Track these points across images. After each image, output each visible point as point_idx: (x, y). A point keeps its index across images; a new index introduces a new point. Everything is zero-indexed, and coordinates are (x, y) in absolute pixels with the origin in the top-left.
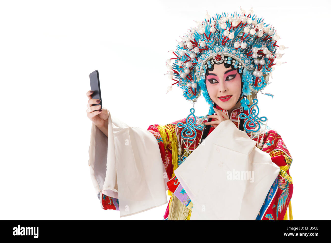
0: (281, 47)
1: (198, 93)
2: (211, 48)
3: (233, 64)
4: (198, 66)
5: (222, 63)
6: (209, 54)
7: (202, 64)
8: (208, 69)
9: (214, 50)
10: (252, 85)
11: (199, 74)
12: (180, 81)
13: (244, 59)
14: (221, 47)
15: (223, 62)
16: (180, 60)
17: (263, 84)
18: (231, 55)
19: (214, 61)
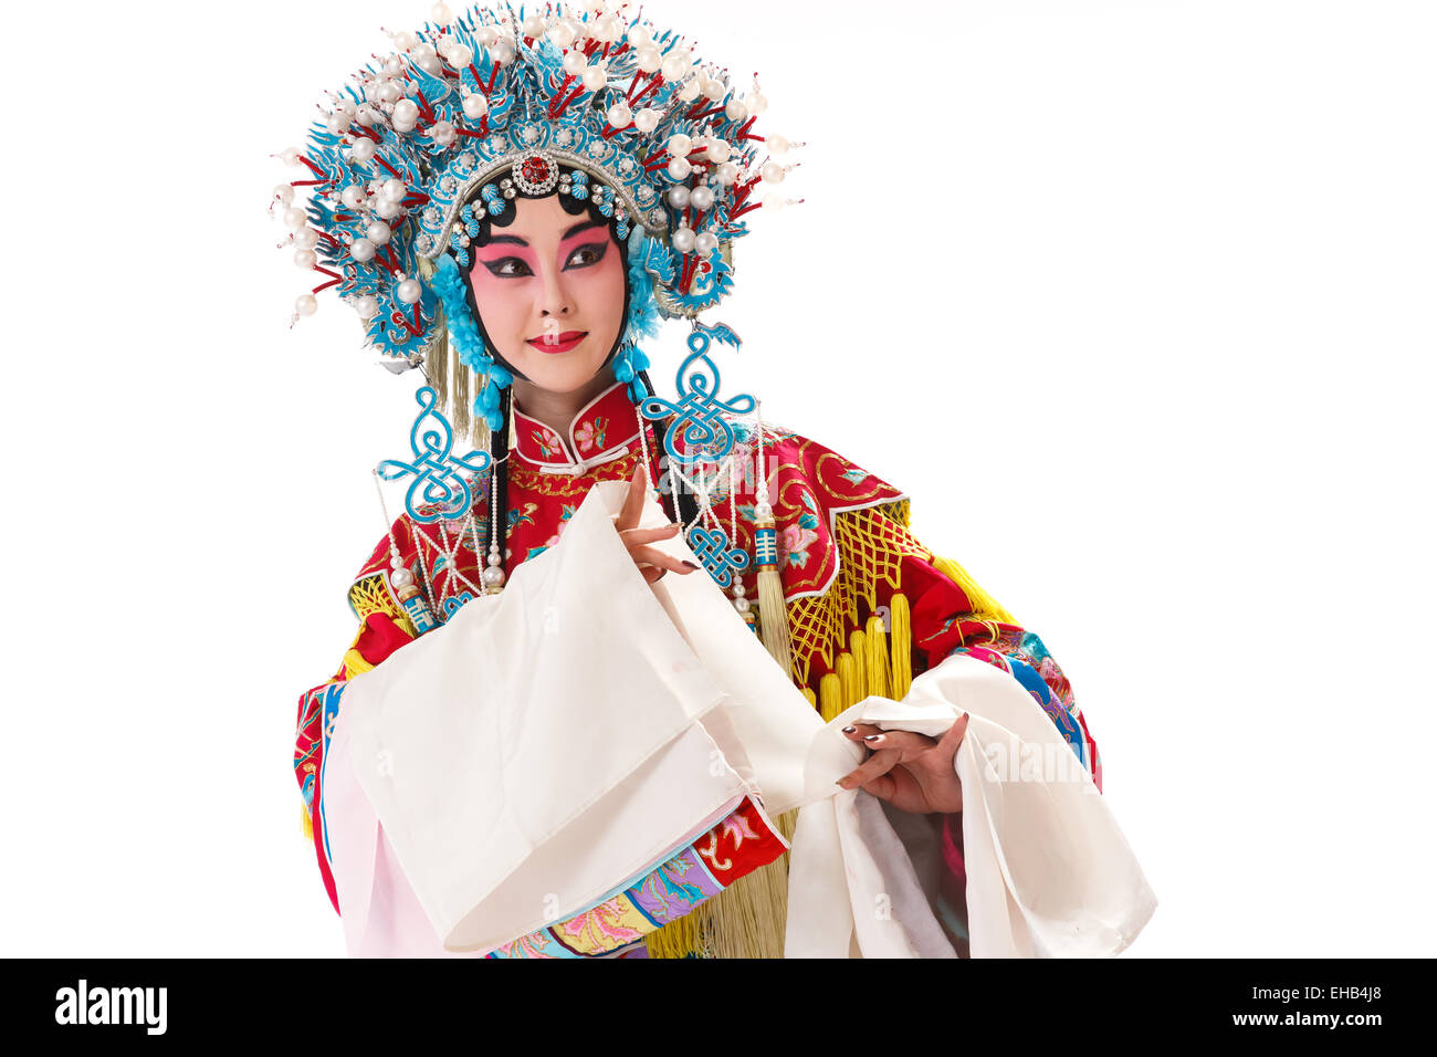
0: (774, 142)
1: (433, 325)
2: (500, 131)
3: (596, 199)
4: (432, 206)
5: (547, 195)
6: (491, 151)
7: (456, 199)
8: (489, 218)
9: (514, 140)
10: (670, 289)
11: (432, 245)
12: (345, 273)
13: (633, 181)
14: (542, 124)
15: (555, 190)
16: (333, 188)
17: (719, 280)
18: (587, 162)
19: (514, 186)
